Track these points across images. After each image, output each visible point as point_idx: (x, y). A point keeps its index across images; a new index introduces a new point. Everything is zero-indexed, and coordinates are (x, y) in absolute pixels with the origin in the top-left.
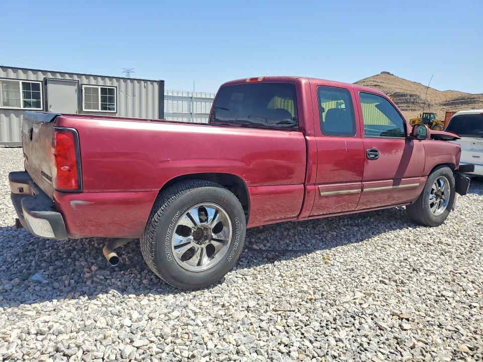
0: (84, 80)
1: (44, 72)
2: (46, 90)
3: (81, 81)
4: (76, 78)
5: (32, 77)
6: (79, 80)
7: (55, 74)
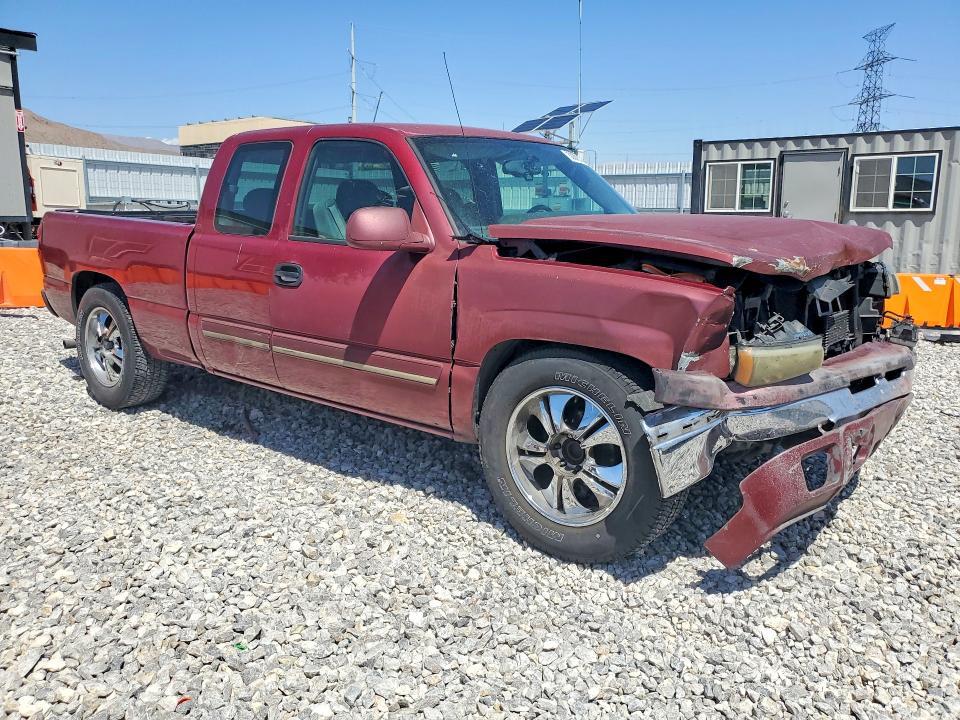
0: (862, 146)
1: (781, 141)
2: (781, 174)
3: (854, 148)
4: (843, 143)
5: (760, 152)
6: (850, 147)
7: (802, 143)
